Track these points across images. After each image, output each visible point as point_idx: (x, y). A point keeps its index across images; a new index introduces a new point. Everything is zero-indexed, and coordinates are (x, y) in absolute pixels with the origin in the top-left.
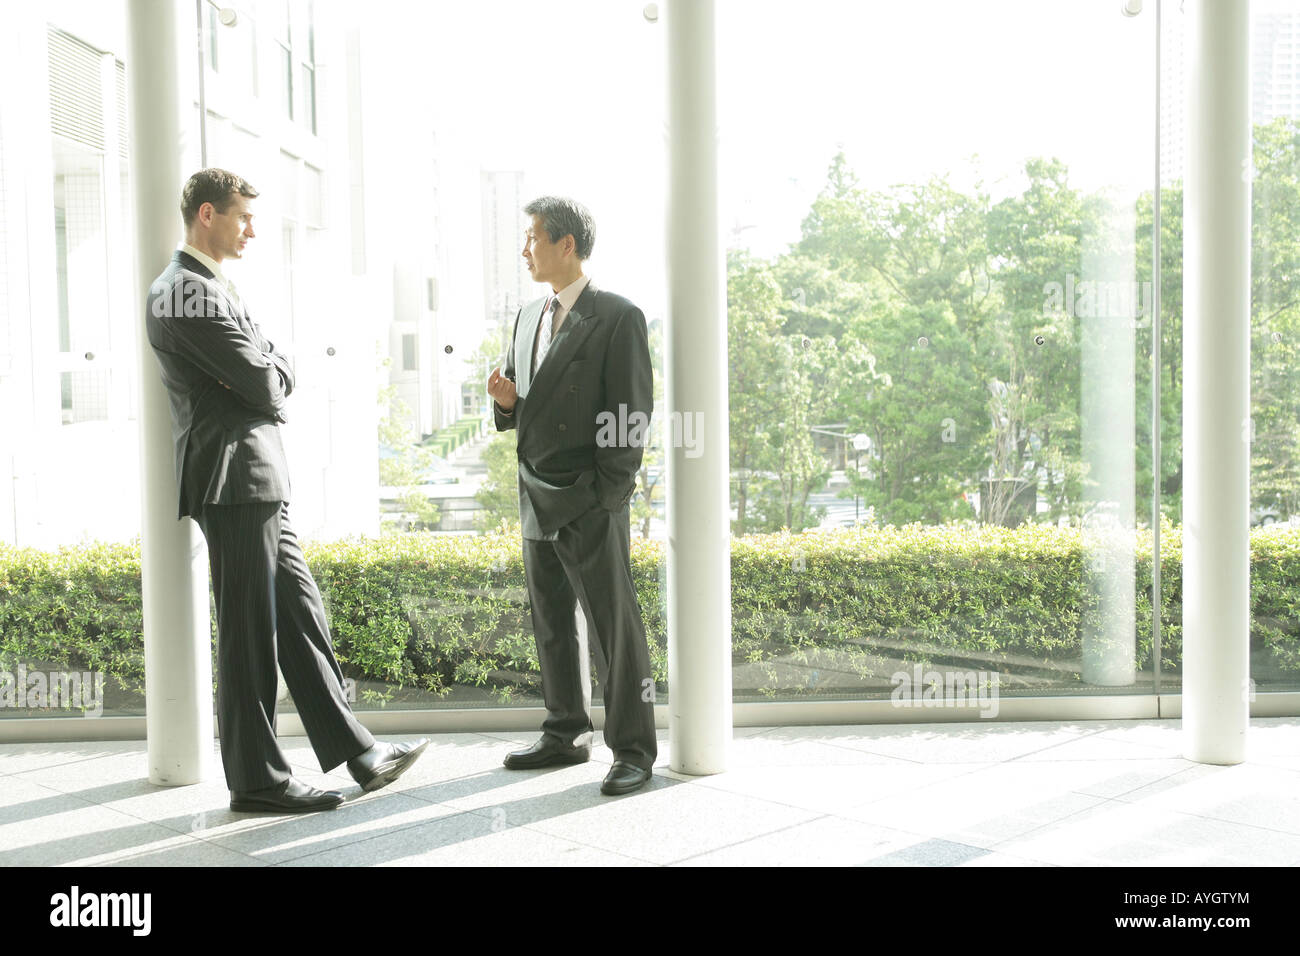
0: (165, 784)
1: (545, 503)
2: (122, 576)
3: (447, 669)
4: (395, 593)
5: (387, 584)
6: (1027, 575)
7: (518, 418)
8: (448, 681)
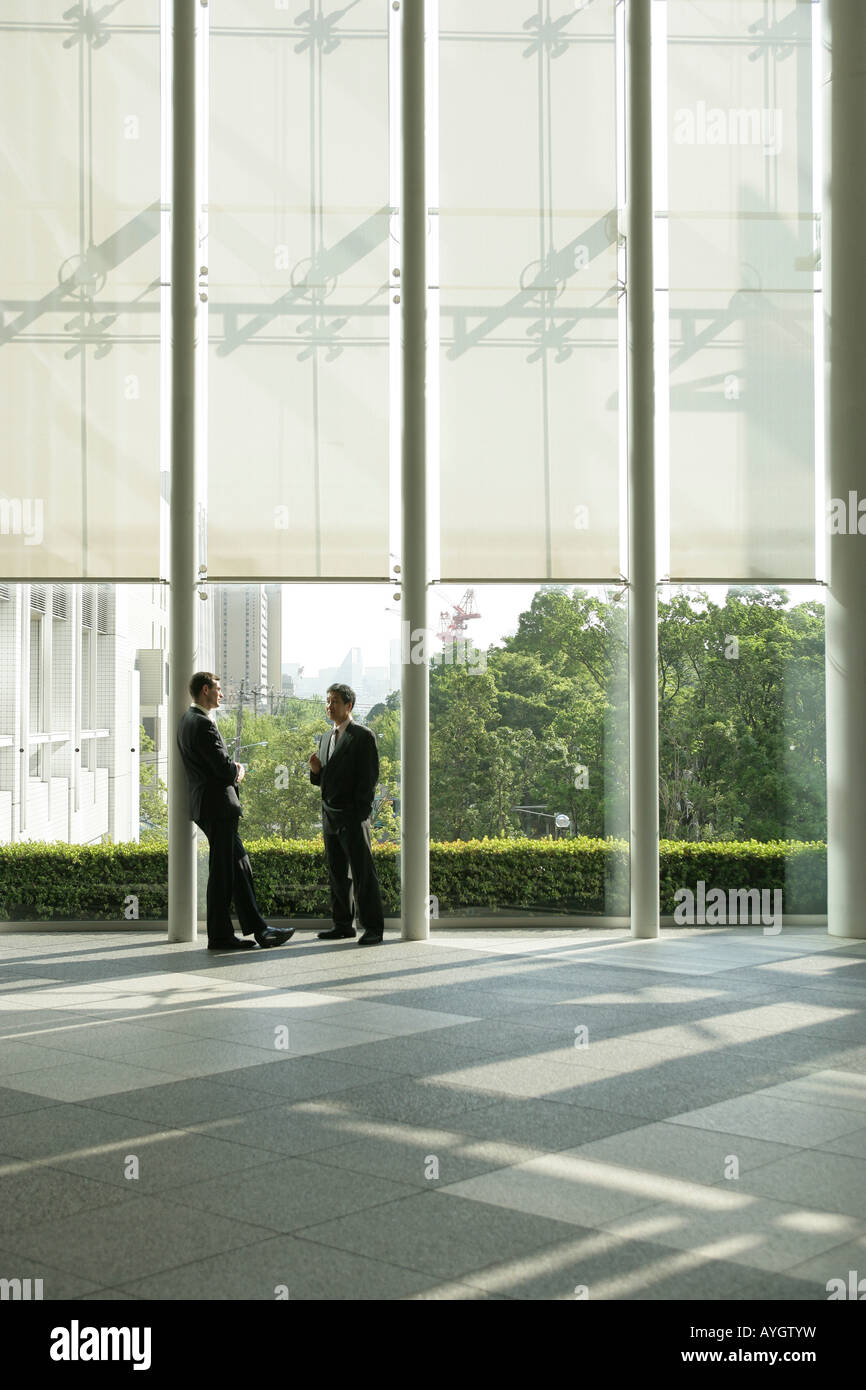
0: (177, 940)
1: (333, 817)
2: (136, 856)
3: (292, 904)
4: (268, 866)
5: (264, 862)
6: (573, 862)
7: (322, 779)
8: (292, 910)
